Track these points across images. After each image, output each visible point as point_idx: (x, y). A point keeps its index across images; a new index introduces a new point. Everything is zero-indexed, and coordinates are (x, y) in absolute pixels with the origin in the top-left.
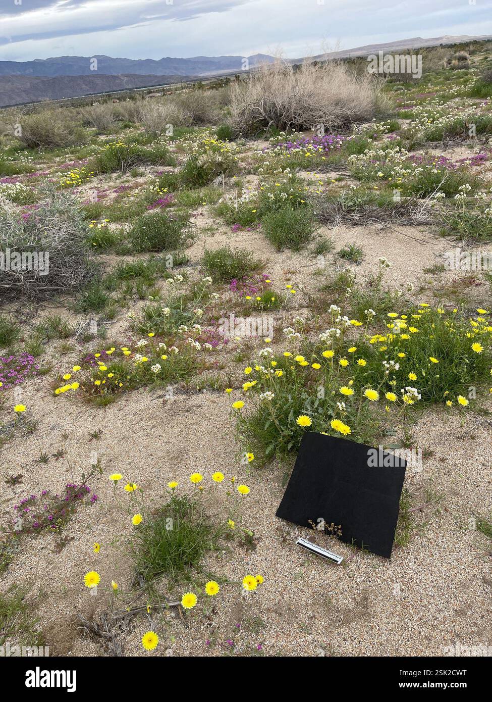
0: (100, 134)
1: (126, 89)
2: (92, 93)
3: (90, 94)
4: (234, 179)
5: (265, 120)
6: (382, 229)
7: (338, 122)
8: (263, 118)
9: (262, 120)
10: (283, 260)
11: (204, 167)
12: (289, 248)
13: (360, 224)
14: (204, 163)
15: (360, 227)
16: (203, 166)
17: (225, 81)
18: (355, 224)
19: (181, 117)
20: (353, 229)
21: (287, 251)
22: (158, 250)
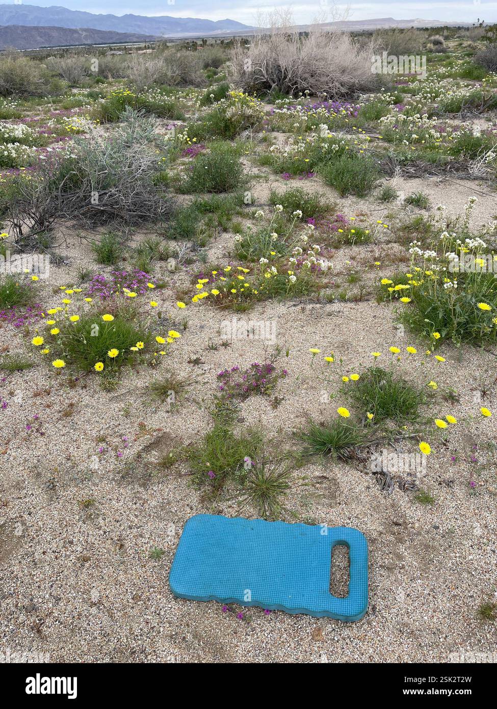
0: (73, 87)
1: (84, 45)
2: (47, 46)
3: (45, 47)
4: (261, 135)
5: (267, 82)
6: (441, 182)
7: (344, 90)
8: (265, 80)
9: (265, 82)
10: (350, 205)
11: (233, 120)
12: (353, 195)
13: (417, 177)
14: (233, 116)
15: (417, 179)
16: (231, 119)
17: (191, 44)
18: (411, 177)
19: (169, 74)
20: (410, 181)
21: (351, 197)
22: (217, 192)
